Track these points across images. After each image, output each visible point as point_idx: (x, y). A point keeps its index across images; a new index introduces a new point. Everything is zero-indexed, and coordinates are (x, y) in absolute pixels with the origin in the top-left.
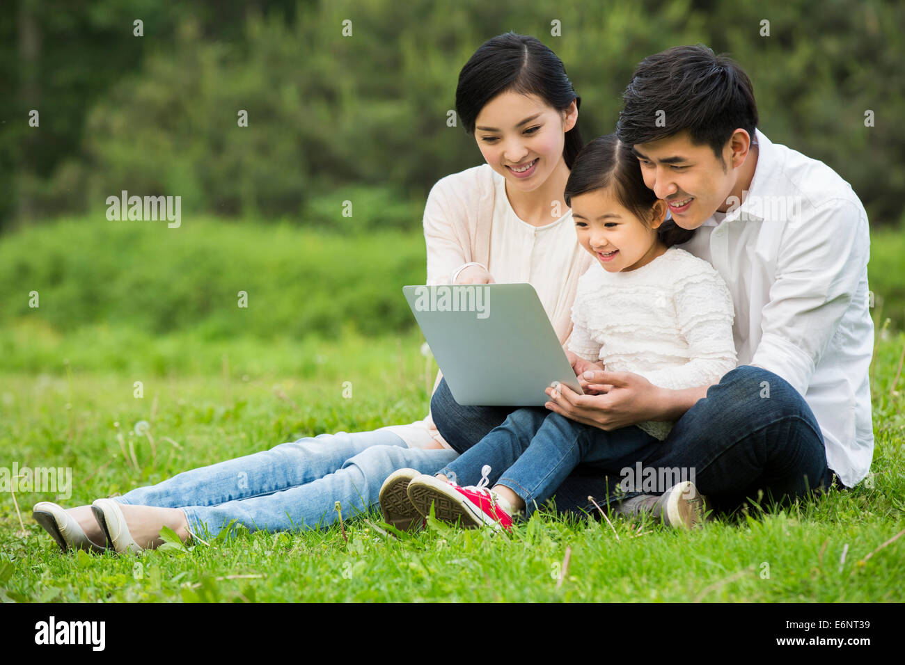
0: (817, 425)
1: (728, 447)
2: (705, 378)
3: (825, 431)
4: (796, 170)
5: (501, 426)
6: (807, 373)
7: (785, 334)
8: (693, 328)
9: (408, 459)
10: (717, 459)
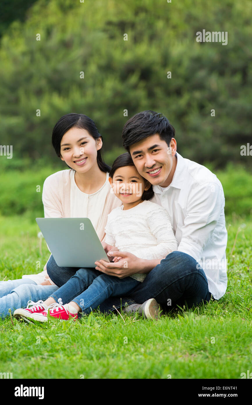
0: (205, 275)
1: (169, 285)
2: (166, 251)
3: (208, 277)
4: (193, 170)
5: (74, 276)
6: (200, 253)
7: (190, 238)
8: (158, 231)
9: (37, 289)
10: (165, 289)
